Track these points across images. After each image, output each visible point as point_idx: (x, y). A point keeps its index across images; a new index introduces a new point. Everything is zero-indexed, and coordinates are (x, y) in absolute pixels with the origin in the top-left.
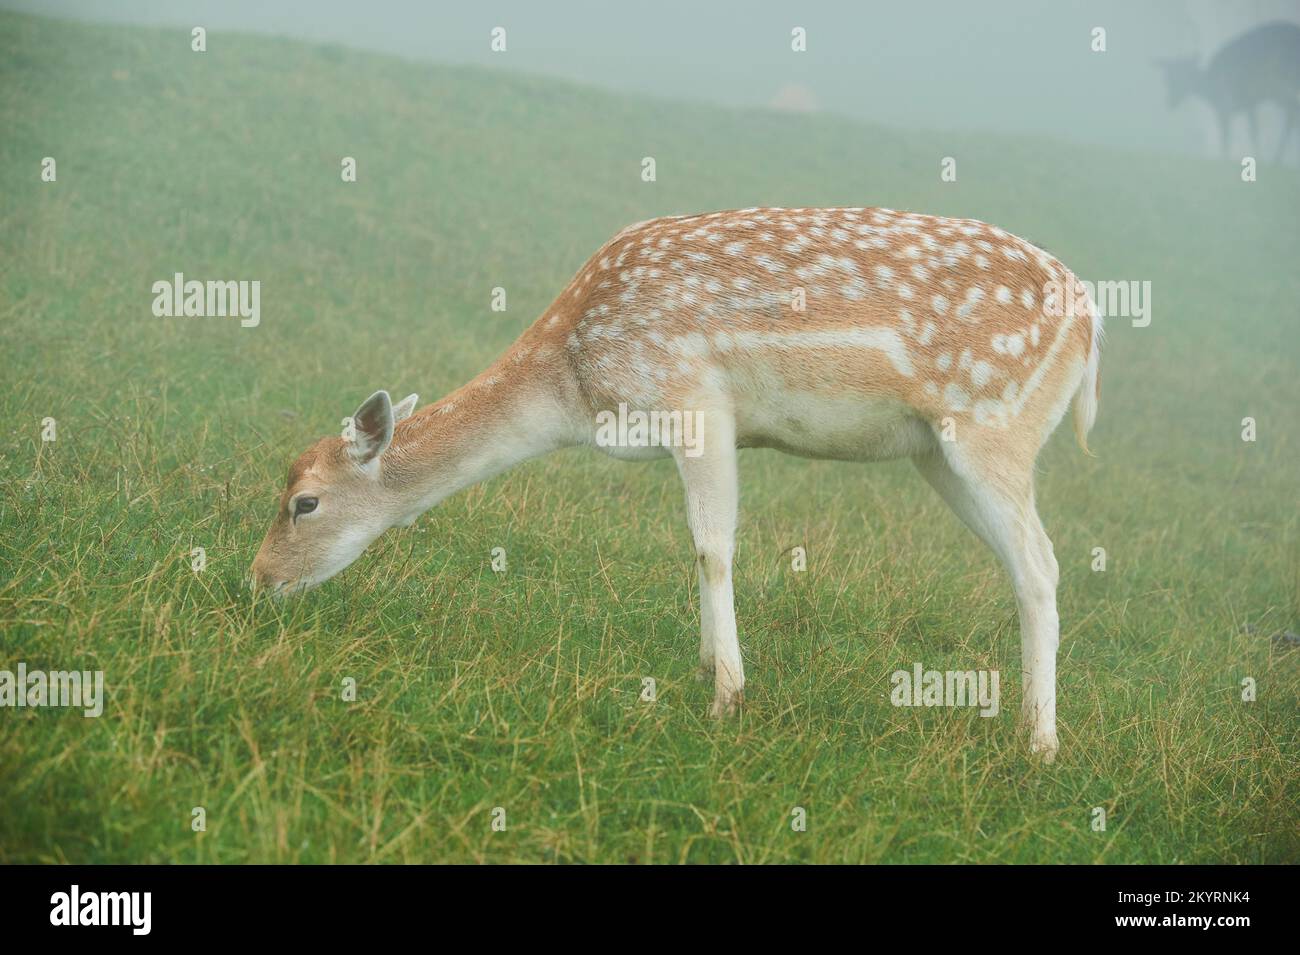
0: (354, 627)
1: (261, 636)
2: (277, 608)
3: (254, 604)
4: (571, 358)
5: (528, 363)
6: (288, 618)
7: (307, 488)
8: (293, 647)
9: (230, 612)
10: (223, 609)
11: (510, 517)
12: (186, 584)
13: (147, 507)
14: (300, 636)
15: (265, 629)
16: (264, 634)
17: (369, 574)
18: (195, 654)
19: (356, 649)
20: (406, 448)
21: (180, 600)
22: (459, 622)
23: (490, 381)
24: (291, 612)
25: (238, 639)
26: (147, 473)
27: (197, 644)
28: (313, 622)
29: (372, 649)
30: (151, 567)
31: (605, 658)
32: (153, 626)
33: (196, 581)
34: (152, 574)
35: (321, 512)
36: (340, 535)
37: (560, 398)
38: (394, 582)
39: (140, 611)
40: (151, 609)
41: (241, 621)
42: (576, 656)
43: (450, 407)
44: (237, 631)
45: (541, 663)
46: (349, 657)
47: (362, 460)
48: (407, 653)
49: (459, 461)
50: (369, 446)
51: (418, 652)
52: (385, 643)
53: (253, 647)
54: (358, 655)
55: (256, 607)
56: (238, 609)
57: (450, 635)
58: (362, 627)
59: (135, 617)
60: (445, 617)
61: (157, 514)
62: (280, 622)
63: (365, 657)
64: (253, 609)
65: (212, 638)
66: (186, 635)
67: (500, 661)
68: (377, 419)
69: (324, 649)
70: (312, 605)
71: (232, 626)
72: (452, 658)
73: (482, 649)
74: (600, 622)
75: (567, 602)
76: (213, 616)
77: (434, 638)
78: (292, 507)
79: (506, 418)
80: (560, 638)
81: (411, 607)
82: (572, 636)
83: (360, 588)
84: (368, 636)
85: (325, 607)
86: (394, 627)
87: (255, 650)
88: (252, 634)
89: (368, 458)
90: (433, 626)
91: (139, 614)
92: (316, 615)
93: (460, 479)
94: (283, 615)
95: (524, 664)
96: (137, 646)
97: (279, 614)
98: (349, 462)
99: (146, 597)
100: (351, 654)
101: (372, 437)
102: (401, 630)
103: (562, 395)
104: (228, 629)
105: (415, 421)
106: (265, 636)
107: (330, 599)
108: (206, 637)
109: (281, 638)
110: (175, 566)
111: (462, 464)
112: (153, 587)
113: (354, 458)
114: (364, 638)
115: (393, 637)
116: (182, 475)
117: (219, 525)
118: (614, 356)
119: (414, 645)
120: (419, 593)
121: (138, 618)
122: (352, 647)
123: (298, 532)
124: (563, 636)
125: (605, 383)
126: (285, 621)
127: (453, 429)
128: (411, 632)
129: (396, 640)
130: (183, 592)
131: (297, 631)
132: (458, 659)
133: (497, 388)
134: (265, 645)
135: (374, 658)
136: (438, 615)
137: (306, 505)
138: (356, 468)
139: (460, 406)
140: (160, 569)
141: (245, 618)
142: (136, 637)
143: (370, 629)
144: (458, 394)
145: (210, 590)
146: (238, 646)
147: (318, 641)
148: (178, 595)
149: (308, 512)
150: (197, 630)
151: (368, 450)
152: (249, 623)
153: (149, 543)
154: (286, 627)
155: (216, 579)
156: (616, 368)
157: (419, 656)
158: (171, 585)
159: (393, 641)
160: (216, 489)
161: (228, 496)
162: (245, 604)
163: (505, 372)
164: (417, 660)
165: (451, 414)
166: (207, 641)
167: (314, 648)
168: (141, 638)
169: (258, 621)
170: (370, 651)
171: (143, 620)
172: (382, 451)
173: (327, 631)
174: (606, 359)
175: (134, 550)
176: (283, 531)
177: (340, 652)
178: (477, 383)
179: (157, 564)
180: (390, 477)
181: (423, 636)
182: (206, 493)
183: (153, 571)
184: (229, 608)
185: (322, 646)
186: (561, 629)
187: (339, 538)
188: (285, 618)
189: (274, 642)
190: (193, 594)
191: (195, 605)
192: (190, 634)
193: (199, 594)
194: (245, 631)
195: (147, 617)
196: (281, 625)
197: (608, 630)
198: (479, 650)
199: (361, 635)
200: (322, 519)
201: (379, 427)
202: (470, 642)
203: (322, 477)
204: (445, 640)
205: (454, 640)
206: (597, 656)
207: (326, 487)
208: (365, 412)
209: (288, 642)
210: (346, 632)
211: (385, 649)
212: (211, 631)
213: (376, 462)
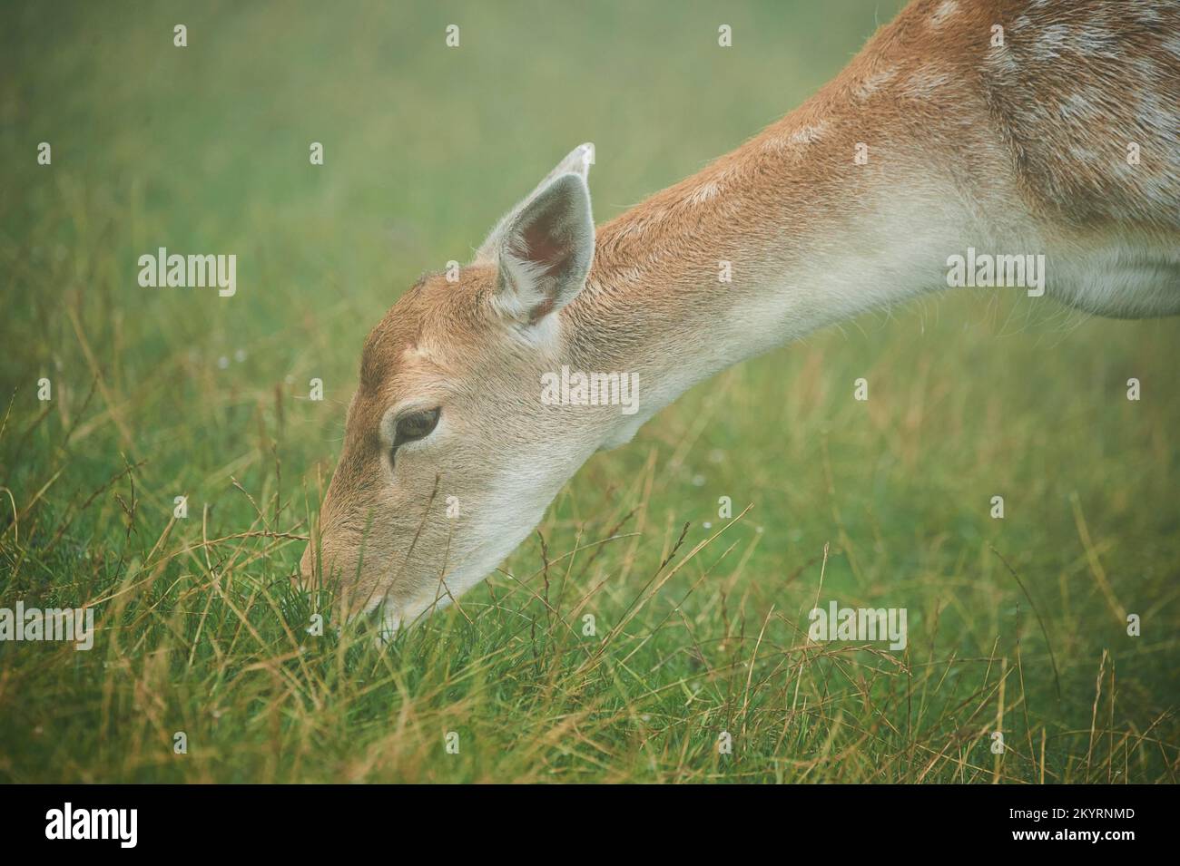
0: (556, 692)
1: (359, 715)
2: (392, 654)
3: (343, 647)
4: (996, 96)
5: (890, 100)
6: (416, 676)
7: (412, 392)
8: (428, 736)
9: (293, 665)
10: (279, 660)
11: (883, 445)
12: (197, 606)
13: (108, 446)
14: (444, 712)
15: (367, 699)
16: (367, 711)
17: (583, 577)
18: (219, 757)
19: (562, 739)
20: (615, 284)
21: (185, 641)
22: (781, 675)
23: (801, 137)
24: (421, 662)
25: (309, 724)
26: (104, 371)
27: (224, 736)
28: (469, 682)
29: (598, 738)
30: (119, 574)
31: (1103, 746)
32: (130, 699)
33: (218, 602)
34: (125, 588)
35: (448, 433)
36: (495, 483)
37: (967, 180)
38: (637, 594)
39: (101, 667)
40: (125, 664)
41: (315, 683)
42: (1037, 746)
43: (710, 190)
44: (309, 705)
45: (962, 762)
46: (548, 755)
47: (525, 320)
48: (672, 744)
49: (729, 305)
50: (539, 288)
51: (695, 741)
52: (625, 723)
53: (344, 738)
54: (566, 751)
55: (348, 656)
56: (308, 658)
57: (762, 703)
58: (573, 691)
59: (89, 680)
60: (750, 666)
61: (130, 459)
62: (399, 683)
63: (582, 755)
64: (341, 661)
65: (256, 719)
66: (200, 717)
67: (872, 757)
68: (556, 232)
69: (493, 739)
70: (467, 647)
71: (297, 694)
72: (767, 754)
73: (833, 733)
74: (1088, 672)
75: (1015, 626)
76: (253, 676)
77: (729, 711)
78: (387, 431)
79: (839, 216)
80: (1001, 706)
81: (677, 644)
82: (1027, 699)
83: (565, 607)
84: (587, 709)
85: (494, 649)
86: (640, 689)
87: (348, 745)
88: (340, 712)
89: (537, 314)
90: (726, 684)
91: (98, 674)
92: (475, 667)
93: (733, 342)
94: (406, 669)
95: (923, 765)
96: (96, 744)
97: (398, 668)
98: (500, 329)
99: (113, 638)
100: (553, 750)
101: (543, 270)
102: (656, 695)
103: (971, 174)
104: (289, 702)
105: (633, 224)
106: (367, 714)
107: (503, 631)
108: (242, 720)
109: (403, 719)
110: (173, 569)
111: (736, 311)
112: (128, 616)
113: (509, 318)
114: (579, 715)
115: (641, 711)
116: (180, 377)
117: (262, 478)
118: (1095, 93)
119: (685, 726)
120: (692, 615)
121: (96, 682)
122: (553, 735)
123: (403, 483)
124: (1007, 704)
125: (1076, 151)
126: (410, 682)
127: (718, 239)
128: (677, 698)
129: (646, 717)
130: (192, 623)
131: (435, 702)
132: (782, 752)
133: (817, 150)
134: (369, 735)
135: (601, 757)
136: (735, 662)
137: (416, 425)
138: (512, 337)
139: (732, 189)
140: (139, 577)
141: (323, 676)
142: (92, 723)
143: (590, 693)
144: (730, 166)
145: (248, 618)
146: (312, 738)
147: (481, 723)
148: (181, 629)
149: (417, 437)
150: (223, 705)
151: (539, 299)
152: (334, 688)
153: (114, 521)
154: (412, 695)
155: (259, 597)
156: (1102, 119)
157: (696, 751)
158: (166, 610)
159: (640, 719)
160: (251, 405)
161: (280, 415)
162: (322, 649)
163: (836, 119)
164: (693, 760)
165: (714, 206)
166: (244, 730)
167: (473, 737)
168: (104, 727)
169: (352, 683)
170: (591, 742)
171: (107, 686)
172: (569, 298)
173: (498, 701)
174: (1076, 99)
175: (82, 536)
176: (366, 485)
177: (530, 744)
178: (773, 142)
179: (135, 567)
180: (583, 349)
181: (704, 707)
182: (231, 411)
183: (126, 582)
184: (289, 656)
185: (490, 732)
186: (1002, 687)
187: (492, 489)
188: (410, 676)
189: (389, 726)
190: (213, 628)
191: (219, 653)
192: (209, 716)
193: (225, 628)
194: (325, 705)
195: (116, 682)
196: (403, 691)
197: (1105, 687)
198: (825, 734)
199: (571, 707)
200: (447, 450)
201: (560, 247)
202: (806, 718)
203: (442, 363)
204: (750, 715)
205: (772, 715)
206: (1084, 744)
207: (454, 384)
208: (531, 218)
209: (417, 726)
210: (541, 702)
211: (623, 737)
212: (253, 707)
213: (553, 321)
